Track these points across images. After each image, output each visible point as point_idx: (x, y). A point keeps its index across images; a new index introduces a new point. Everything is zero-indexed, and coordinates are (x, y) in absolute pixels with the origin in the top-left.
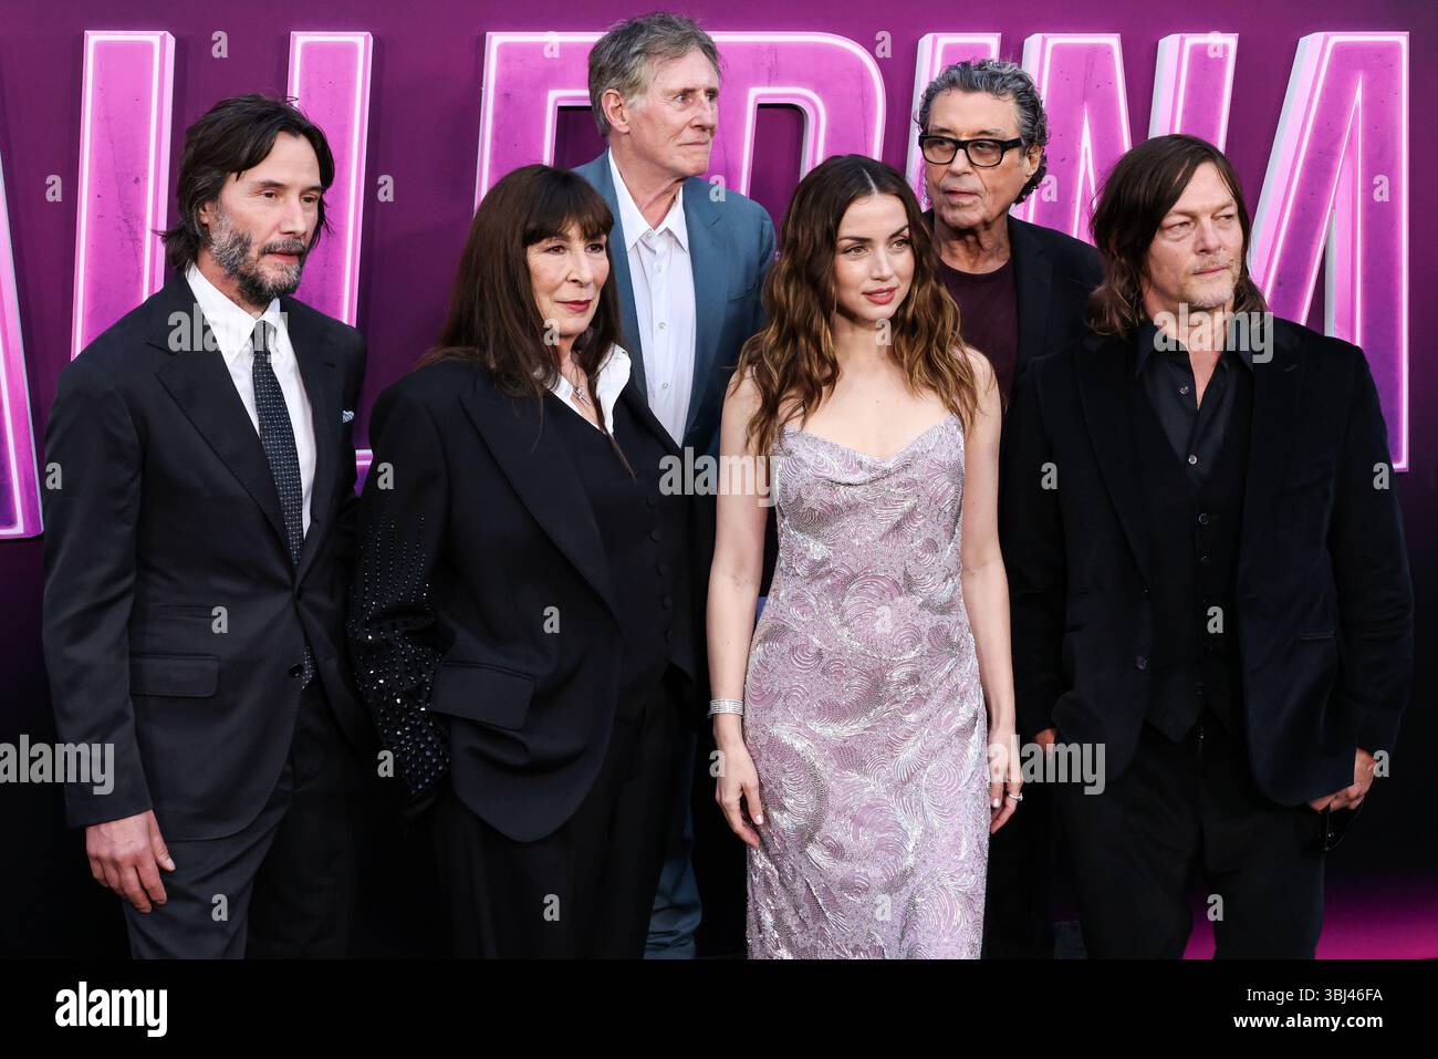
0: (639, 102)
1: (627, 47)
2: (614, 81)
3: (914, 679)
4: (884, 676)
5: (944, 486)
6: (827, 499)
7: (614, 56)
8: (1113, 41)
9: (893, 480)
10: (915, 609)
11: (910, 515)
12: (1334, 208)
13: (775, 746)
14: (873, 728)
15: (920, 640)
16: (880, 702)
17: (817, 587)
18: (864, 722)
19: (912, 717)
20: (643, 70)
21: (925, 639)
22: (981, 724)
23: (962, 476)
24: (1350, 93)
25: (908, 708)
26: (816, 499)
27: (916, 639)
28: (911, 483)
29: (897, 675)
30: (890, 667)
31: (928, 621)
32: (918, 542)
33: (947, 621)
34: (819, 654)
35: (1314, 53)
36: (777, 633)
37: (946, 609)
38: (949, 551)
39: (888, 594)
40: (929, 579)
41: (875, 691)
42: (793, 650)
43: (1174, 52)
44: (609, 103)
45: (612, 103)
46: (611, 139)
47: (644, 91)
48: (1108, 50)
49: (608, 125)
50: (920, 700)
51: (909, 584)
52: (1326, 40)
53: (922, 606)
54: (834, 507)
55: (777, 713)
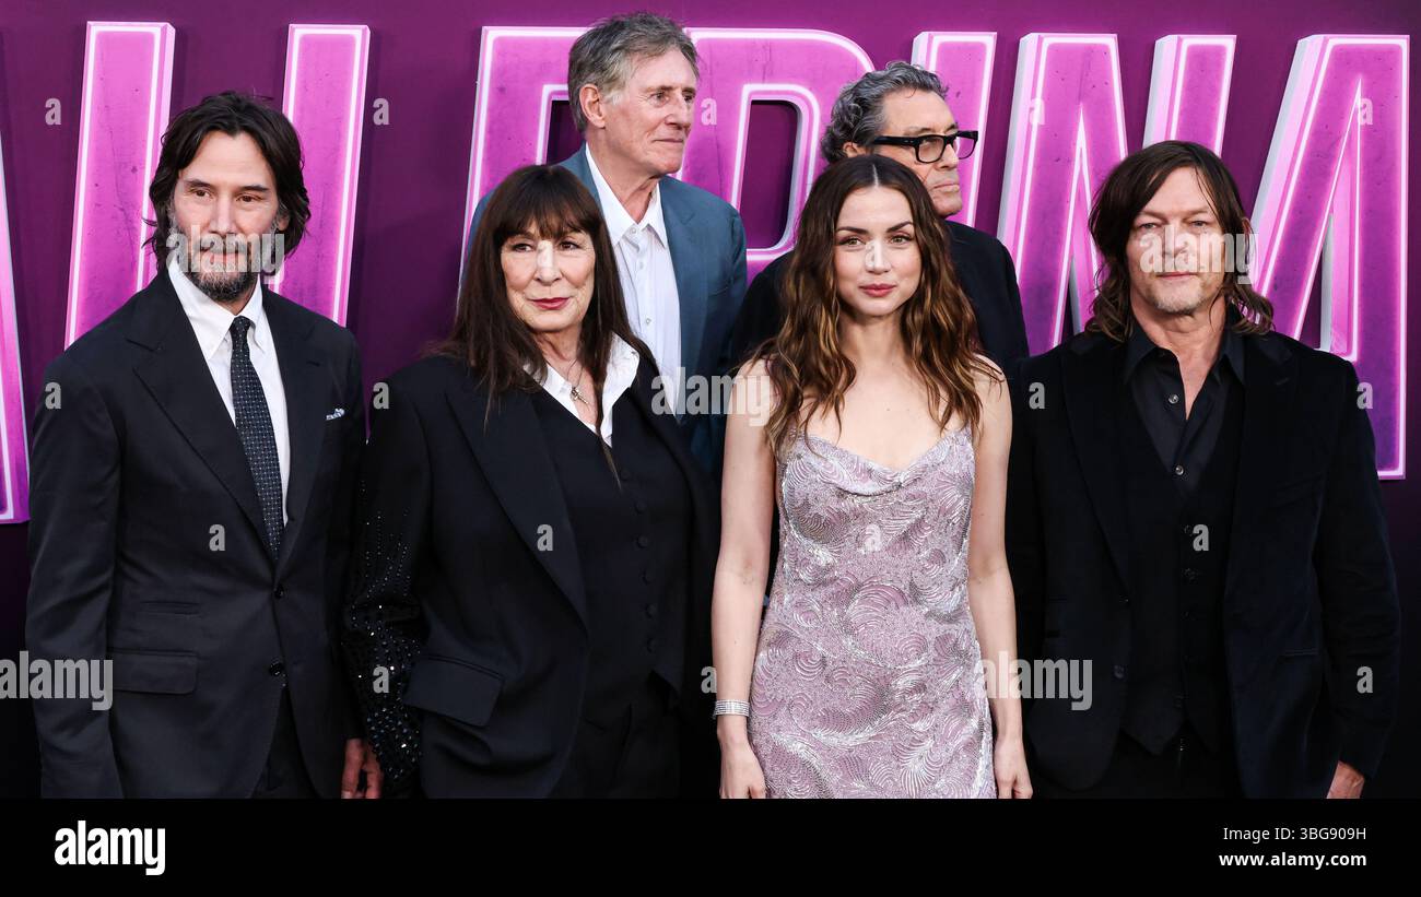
0: (616, 97)
1: (607, 43)
2: (593, 76)
3: (920, 687)
4: (888, 684)
5: (955, 499)
6: (834, 506)
7: (594, 52)
8: (1109, 41)
9: (902, 493)
10: (922, 620)
11: (918, 526)
12: (1331, 211)
13: (779, 752)
14: (878, 737)
15: (925, 649)
16: (885, 710)
17: (821, 594)
18: (869, 732)
19: (919, 726)
20: (622, 66)
21: (931, 649)
22: (988, 736)
23: (973, 487)
24: (1350, 96)
25: (915, 717)
26: (825, 506)
27: (922, 647)
28: (921, 496)
29: (902, 683)
30: (895, 675)
31: (934, 630)
32: (925, 553)
33: (956, 630)
34: (823, 661)
35: (1313, 55)
36: (782, 639)
37: (951, 618)
38: (956, 563)
39: (893, 604)
40: (935, 589)
41: (880, 702)
42: (796, 657)
43: (1172, 53)
44: (587, 97)
45: (590, 98)
46: (588, 134)
47: (622, 87)
48: (1104, 50)
49: (585, 120)
50: (928, 708)
51: (915, 595)
52: (1325, 42)
53: (928, 615)
54: (840, 515)
55: (780, 722)
